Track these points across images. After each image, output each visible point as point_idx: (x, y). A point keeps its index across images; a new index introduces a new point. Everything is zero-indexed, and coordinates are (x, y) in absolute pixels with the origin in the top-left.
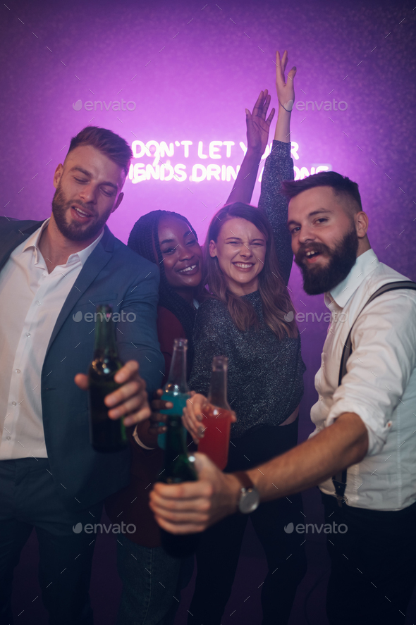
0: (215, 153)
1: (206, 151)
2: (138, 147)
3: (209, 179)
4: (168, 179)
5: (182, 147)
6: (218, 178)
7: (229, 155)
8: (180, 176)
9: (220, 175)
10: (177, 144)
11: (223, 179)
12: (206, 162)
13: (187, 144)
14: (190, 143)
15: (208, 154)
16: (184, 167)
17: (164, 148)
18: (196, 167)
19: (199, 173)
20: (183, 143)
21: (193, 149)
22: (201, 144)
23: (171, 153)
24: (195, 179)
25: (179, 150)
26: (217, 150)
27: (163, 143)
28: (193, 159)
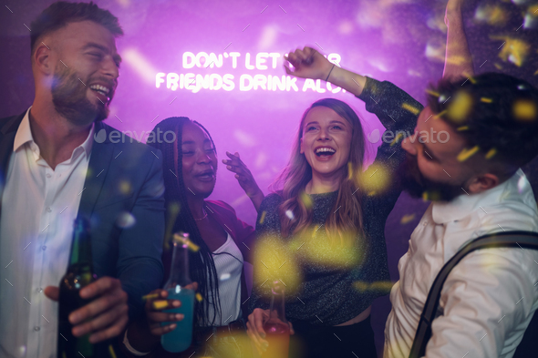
0: (262, 64)
1: (253, 62)
2: (189, 58)
3: (256, 88)
4: (217, 88)
5: (230, 59)
6: (264, 88)
7: (274, 66)
8: (228, 85)
9: (266, 85)
10: (226, 55)
11: (269, 89)
12: (254, 72)
13: (235, 55)
14: (238, 54)
15: (255, 65)
16: (232, 77)
17: (213, 59)
18: (244, 77)
19: (247, 83)
20: (232, 54)
21: (241, 61)
22: (248, 55)
23: (220, 64)
24: (243, 88)
25: (228, 62)
26: (264, 61)
27: (213, 55)
28: (241, 69)
